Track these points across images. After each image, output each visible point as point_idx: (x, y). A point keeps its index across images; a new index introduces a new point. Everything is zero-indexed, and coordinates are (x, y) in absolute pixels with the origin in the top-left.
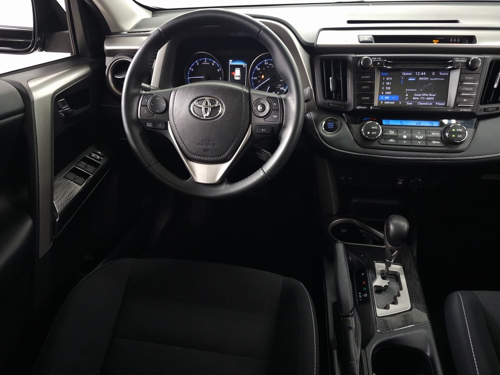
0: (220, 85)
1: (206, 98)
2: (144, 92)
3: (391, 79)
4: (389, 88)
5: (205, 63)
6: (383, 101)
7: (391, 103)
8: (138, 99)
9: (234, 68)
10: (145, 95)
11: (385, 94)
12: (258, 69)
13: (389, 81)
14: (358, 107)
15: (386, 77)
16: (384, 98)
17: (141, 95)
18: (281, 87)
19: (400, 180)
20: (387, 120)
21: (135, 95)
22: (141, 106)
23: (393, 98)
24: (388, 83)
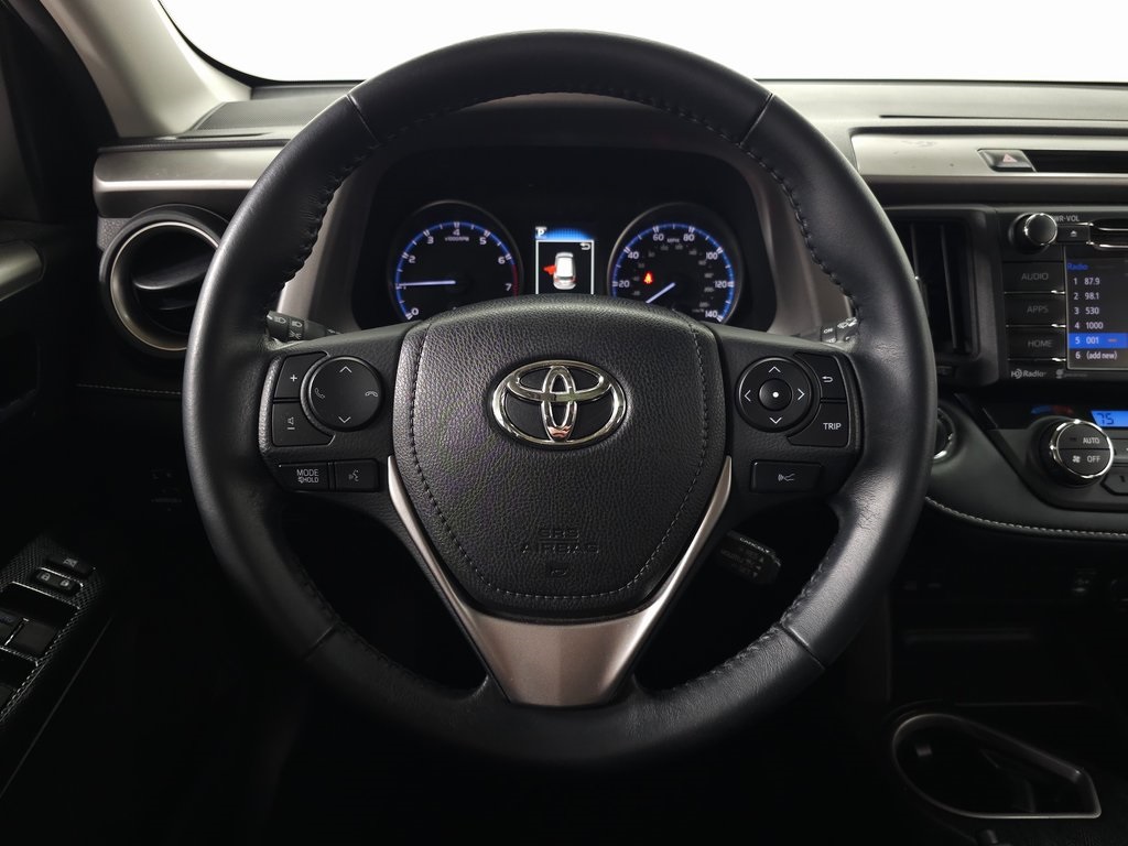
0: (571, 313)
1: (553, 365)
2: (278, 345)
3: (1098, 281)
4: (1095, 311)
5: (457, 236)
6: (1083, 352)
7: (1106, 356)
8: (255, 373)
9: (550, 252)
10: (286, 356)
11: (1084, 331)
12: (634, 255)
13: (1091, 288)
14: (1018, 374)
15: (1082, 275)
16: (1083, 340)
17: (269, 358)
18: (709, 309)
19: (1080, 581)
20: (1105, 413)
21: (242, 362)
22: (273, 400)
23: (1113, 340)
24: (1090, 296)
